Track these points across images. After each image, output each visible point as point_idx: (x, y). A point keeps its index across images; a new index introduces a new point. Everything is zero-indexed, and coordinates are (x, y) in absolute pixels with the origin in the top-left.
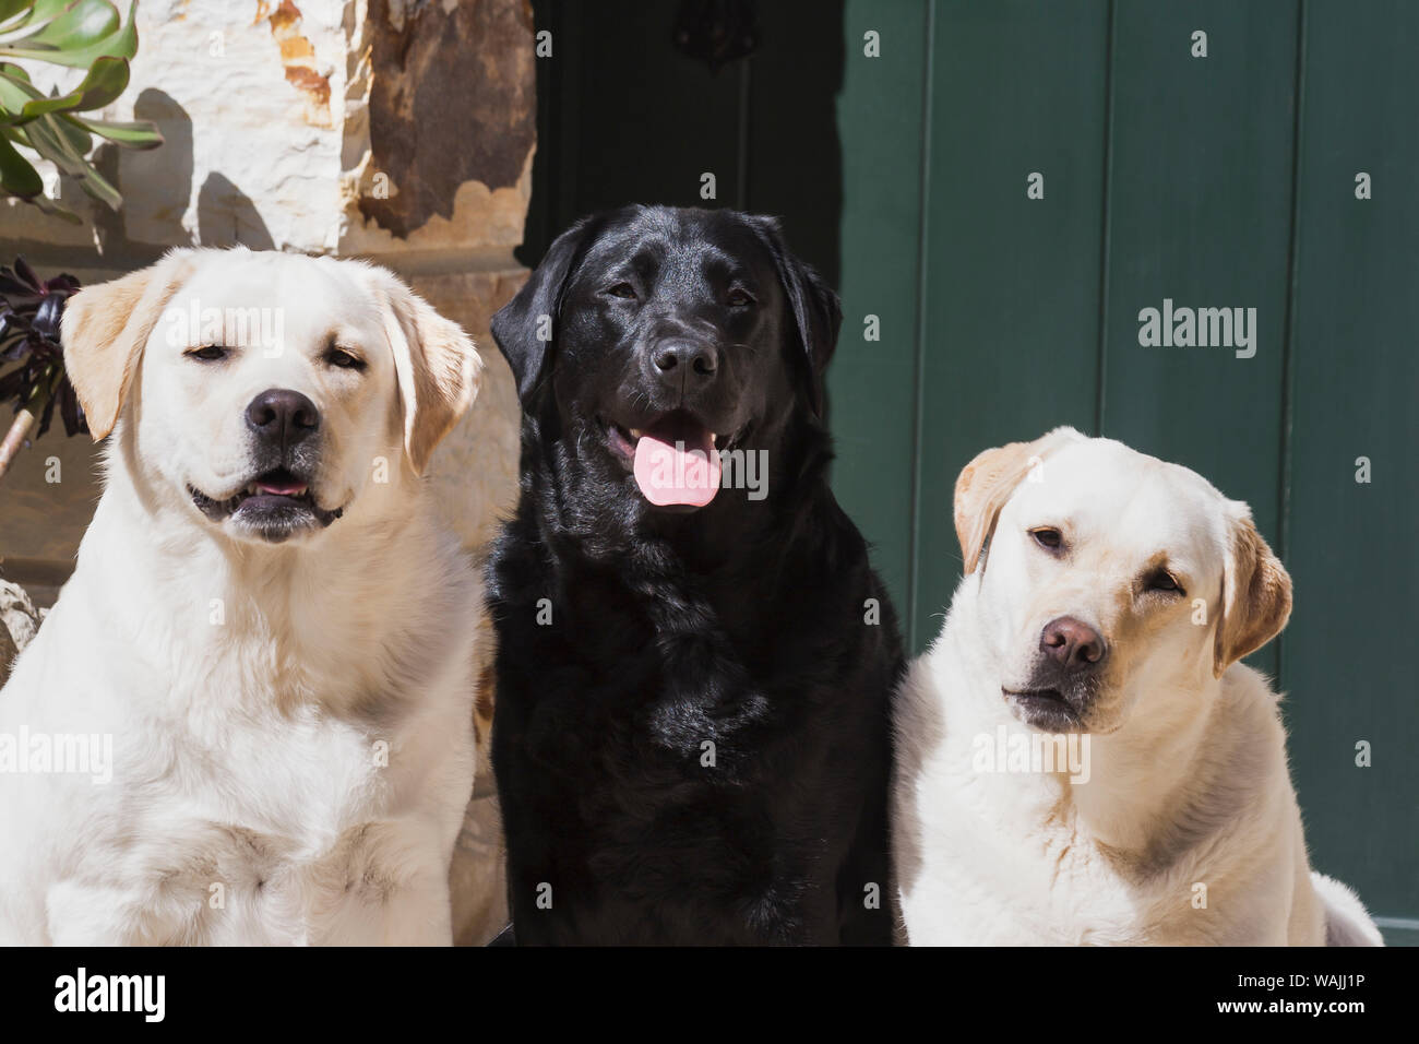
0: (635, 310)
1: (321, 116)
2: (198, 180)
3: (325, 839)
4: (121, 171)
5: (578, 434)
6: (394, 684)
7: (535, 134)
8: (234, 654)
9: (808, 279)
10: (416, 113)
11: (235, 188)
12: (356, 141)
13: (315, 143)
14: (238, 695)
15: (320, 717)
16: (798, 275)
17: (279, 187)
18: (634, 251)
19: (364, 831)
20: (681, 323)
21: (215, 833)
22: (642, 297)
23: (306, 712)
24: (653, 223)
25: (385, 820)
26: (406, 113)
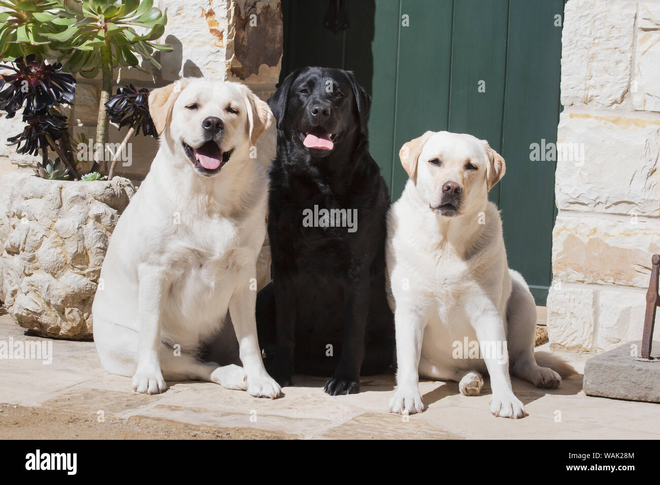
0: (308, 96)
1: (220, 44)
2: (184, 62)
3: (221, 254)
4: (161, 59)
5: (292, 135)
6: (243, 208)
7: (283, 51)
8: (195, 199)
9: (361, 91)
10: (248, 44)
11: (195, 64)
12: (230, 51)
13: (218, 51)
14: (197, 211)
15: (220, 217)
16: (358, 89)
17: (207, 64)
18: (308, 79)
19: (232, 251)
20: (320, 100)
21: (189, 251)
22: (309, 93)
23: (216, 216)
24: (314, 72)
25: (239, 248)
26: (245, 43)
